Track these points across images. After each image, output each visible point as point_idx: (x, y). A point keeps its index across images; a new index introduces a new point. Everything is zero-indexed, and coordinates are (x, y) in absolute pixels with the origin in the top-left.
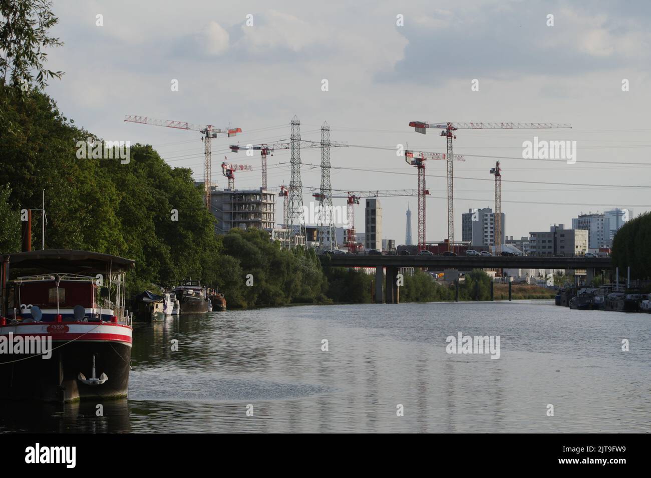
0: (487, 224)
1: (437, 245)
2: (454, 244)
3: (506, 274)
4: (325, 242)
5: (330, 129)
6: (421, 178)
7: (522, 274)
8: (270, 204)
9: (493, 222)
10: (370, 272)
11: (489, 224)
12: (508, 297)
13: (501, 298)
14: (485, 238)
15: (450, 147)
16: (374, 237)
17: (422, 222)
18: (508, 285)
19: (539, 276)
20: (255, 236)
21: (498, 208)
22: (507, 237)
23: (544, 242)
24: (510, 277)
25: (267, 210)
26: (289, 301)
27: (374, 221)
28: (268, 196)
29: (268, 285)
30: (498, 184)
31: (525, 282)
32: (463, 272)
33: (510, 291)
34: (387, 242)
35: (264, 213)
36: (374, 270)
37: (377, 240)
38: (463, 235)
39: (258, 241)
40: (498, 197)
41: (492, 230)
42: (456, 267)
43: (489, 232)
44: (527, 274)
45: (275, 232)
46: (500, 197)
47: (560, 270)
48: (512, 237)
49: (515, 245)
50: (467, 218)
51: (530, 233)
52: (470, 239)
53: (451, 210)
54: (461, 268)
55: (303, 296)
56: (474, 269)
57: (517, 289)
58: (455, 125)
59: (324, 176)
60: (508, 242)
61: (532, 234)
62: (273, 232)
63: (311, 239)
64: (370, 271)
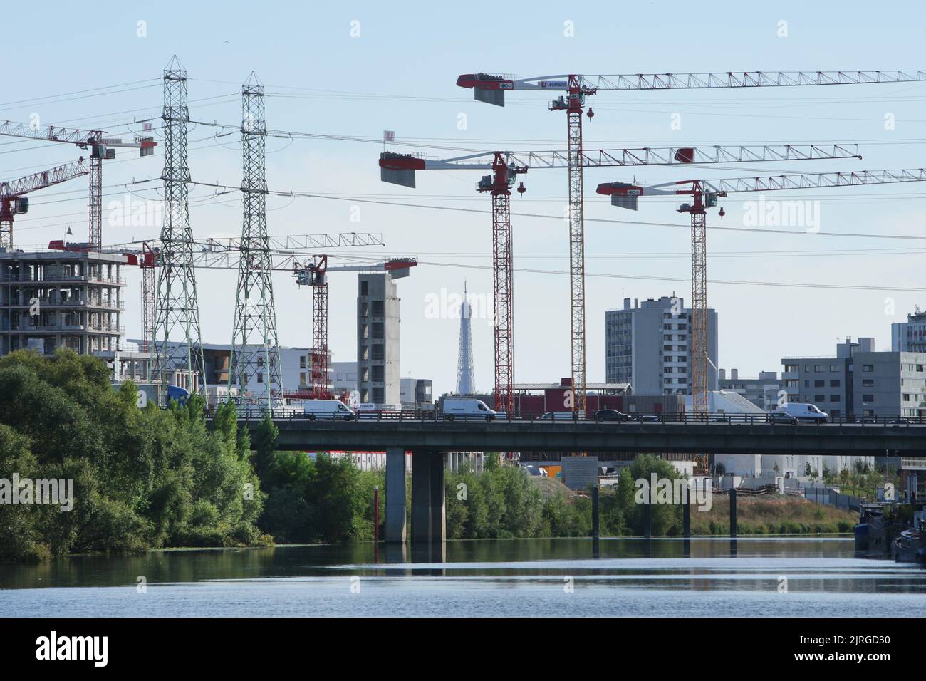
0: (670, 337)
1: (543, 392)
2: (587, 391)
3: (721, 470)
4: (253, 387)
5: (266, 91)
6: (501, 218)
7: (763, 467)
8: (109, 288)
9: (685, 332)
10: (369, 466)
11: (675, 338)
12: (728, 528)
13: (708, 529)
14: (666, 375)
15: (576, 139)
16: (379, 374)
17: (504, 335)
18: (728, 497)
19: (808, 473)
20: (70, 373)
21: (700, 295)
22: (722, 371)
23: (819, 383)
24: (733, 475)
25: (99, 304)
26: (160, 542)
27: (379, 330)
28: (105, 268)
29: (106, 501)
30: (698, 233)
31: (770, 489)
32: (611, 464)
33: (733, 512)
34: (413, 386)
35: (92, 311)
36: (380, 459)
37: (387, 381)
38: (609, 366)
39: (79, 385)
40: (699, 267)
41: (684, 354)
42: (590, 451)
43: (675, 359)
44: (776, 468)
45: (123, 360)
46: (704, 267)
47: (863, 458)
48: (734, 371)
49: (743, 391)
50: (617, 323)
51: (785, 362)
52: (627, 377)
53: (579, 303)
54: (606, 453)
55: (197, 530)
56: (641, 456)
57: (750, 507)
58: (589, 82)
59: (250, 216)
60: (726, 385)
61: (787, 362)
62: (117, 360)
63: (214, 379)
64: (370, 463)
